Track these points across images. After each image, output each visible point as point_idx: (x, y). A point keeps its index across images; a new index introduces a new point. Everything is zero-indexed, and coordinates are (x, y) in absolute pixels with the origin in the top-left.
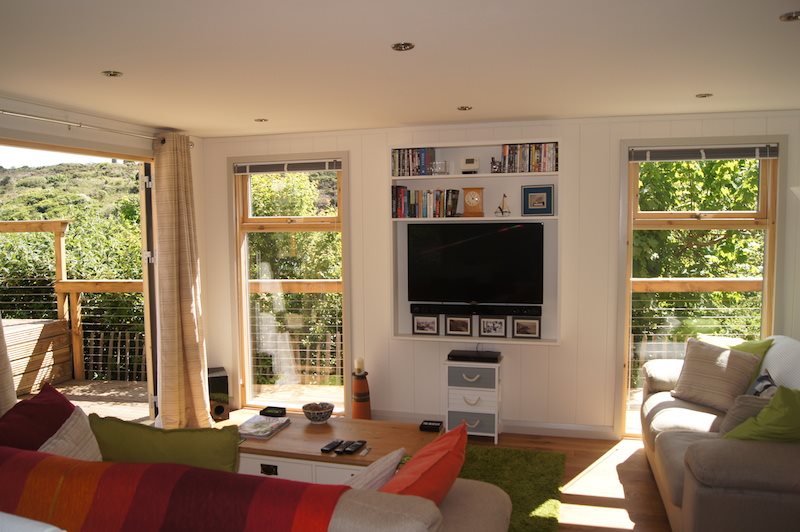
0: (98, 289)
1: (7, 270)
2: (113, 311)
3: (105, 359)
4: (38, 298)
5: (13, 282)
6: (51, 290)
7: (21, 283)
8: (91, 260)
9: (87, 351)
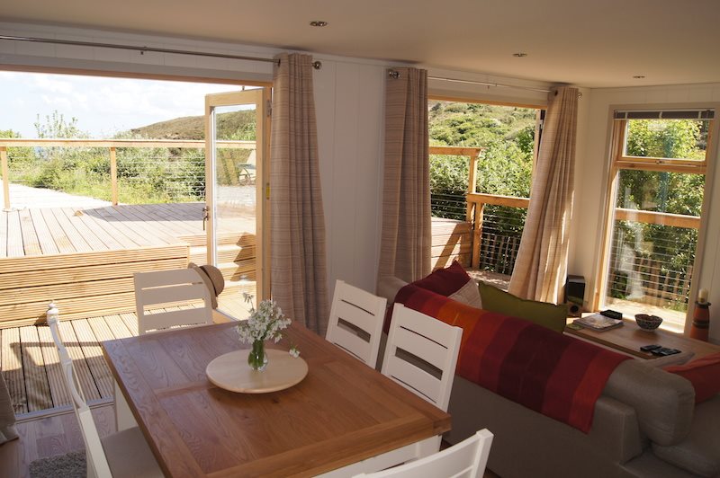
0: (497, 202)
1: (435, 181)
2: (505, 221)
3: (495, 256)
4: (453, 204)
5: (438, 190)
6: (464, 200)
7: (443, 192)
8: (495, 180)
9: (483, 247)
